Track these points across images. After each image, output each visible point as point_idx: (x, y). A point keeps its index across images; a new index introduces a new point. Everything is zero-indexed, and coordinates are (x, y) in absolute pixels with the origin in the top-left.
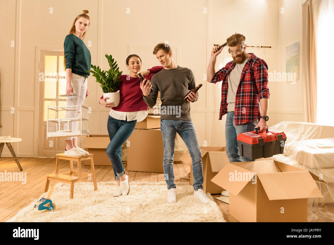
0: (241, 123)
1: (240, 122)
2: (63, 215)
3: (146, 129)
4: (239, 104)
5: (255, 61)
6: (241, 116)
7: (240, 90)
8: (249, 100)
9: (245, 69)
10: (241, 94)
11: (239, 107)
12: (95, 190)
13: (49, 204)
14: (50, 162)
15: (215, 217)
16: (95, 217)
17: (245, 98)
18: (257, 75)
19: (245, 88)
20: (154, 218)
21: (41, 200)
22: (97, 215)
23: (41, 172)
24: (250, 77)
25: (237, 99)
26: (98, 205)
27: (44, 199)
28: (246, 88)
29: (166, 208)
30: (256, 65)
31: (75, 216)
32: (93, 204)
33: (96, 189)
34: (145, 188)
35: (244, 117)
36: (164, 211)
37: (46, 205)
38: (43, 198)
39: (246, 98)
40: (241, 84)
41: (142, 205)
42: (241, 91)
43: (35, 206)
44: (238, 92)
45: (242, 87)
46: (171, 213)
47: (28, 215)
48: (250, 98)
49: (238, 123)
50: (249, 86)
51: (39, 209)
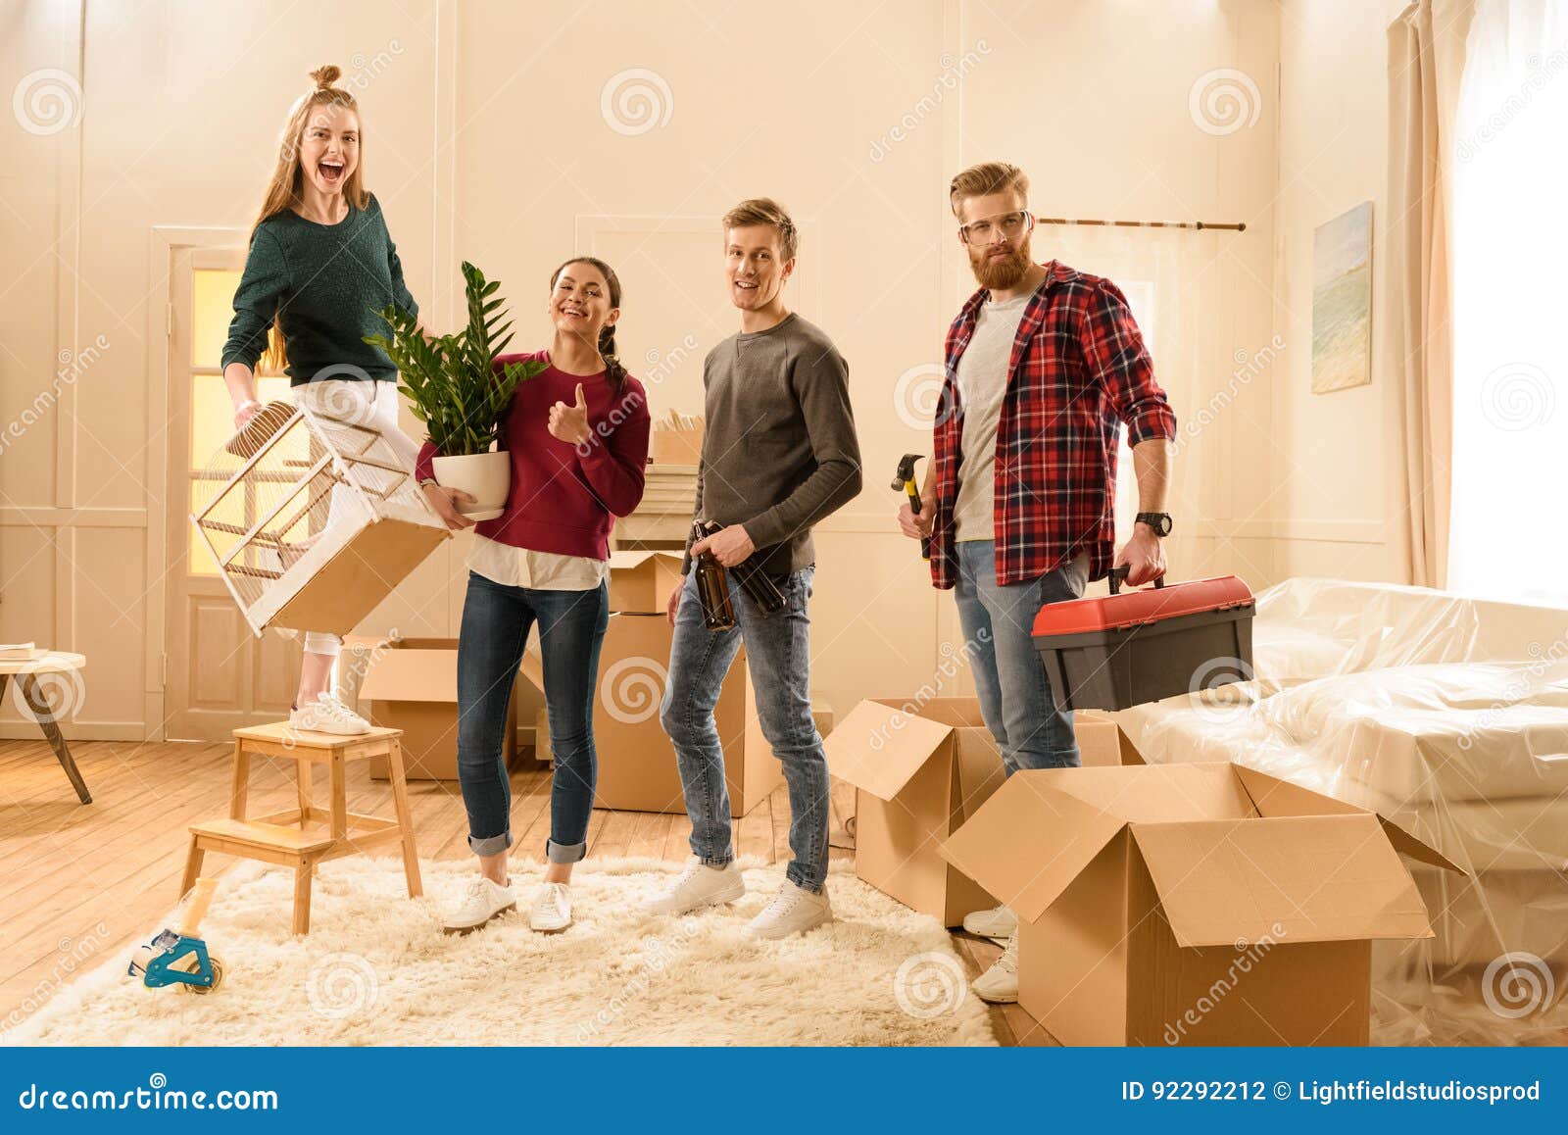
0: (1030, 572)
1: (1026, 568)
2: (254, 1012)
3: (651, 612)
4: (1014, 488)
5: (1075, 287)
6: (1025, 542)
7: (1013, 422)
8: (1055, 465)
9: (1027, 326)
10: (1019, 442)
11: (1014, 502)
12: (412, 896)
13: (196, 958)
14: (219, 762)
15: (952, 1025)
16: (403, 1020)
17: (1035, 456)
18: (1097, 348)
19: (1034, 414)
20: (672, 1027)
21: (157, 938)
22: (412, 1014)
23: (175, 808)
24: (1053, 360)
25: (1002, 468)
26: (416, 968)
27: (169, 938)
28: (1038, 414)
29: (727, 984)
30: (1084, 302)
31: (310, 1016)
32: (399, 962)
33: (415, 890)
34: (640, 888)
35: (1041, 545)
36: (719, 994)
37: (180, 965)
38: (167, 933)
39: (1041, 457)
40: (1016, 394)
41: (619, 970)
42: (1019, 428)
43: (131, 968)
44: (1005, 433)
45: (1019, 409)
46: (749, 1006)
47: (102, 1007)
48: (1058, 455)
49: (1014, 573)
50: (1053, 402)
51: (149, 983)
